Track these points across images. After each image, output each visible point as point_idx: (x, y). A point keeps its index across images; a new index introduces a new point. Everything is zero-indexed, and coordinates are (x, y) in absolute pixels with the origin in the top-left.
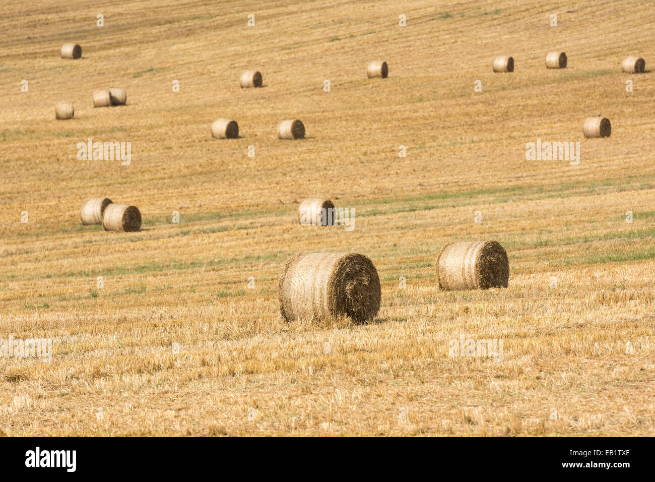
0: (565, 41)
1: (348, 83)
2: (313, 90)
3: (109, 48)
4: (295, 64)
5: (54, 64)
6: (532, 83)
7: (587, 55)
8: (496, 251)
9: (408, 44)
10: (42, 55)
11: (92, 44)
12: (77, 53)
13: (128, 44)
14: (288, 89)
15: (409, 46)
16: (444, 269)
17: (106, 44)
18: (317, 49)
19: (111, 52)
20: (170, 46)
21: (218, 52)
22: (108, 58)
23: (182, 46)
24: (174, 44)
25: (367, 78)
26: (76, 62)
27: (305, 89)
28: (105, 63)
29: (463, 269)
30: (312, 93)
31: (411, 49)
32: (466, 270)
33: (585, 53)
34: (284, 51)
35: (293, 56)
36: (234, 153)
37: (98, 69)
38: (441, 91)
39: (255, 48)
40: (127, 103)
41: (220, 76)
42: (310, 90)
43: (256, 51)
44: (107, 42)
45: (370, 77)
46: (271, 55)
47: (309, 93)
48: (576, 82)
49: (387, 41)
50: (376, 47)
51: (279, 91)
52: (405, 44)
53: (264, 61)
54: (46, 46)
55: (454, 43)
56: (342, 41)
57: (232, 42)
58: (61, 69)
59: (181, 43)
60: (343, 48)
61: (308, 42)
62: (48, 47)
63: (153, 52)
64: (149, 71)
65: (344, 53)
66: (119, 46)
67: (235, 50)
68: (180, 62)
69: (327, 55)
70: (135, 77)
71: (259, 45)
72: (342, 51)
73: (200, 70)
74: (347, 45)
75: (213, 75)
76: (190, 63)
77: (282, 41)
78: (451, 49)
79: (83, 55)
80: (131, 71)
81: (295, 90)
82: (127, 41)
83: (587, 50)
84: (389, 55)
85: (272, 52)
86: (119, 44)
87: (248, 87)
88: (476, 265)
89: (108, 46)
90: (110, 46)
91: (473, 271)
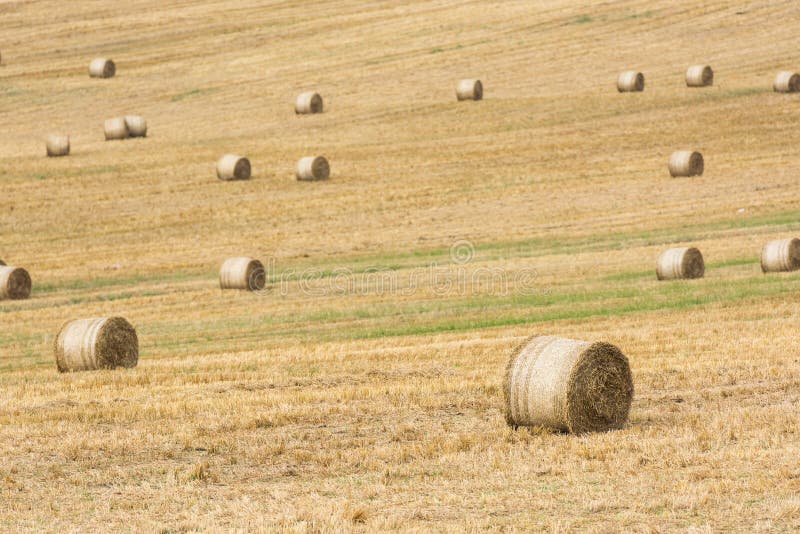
0: (724, 51)
1: (429, 107)
2: (383, 116)
3: (153, 64)
4: (377, 83)
5: (79, 84)
6: (658, 104)
7: (746, 69)
8: (122, 329)
9: (527, 56)
10: (66, 73)
11: (134, 58)
12: (110, 70)
13: (179, 58)
14: (353, 116)
15: (527, 59)
16: (62, 349)
17: (151, 59)
18: (410, 63)
19: (155, 68)
20: (231, 60)
21: (287, 68)
22: (148, 76)
23: (245, 61)
24: (236, 57)
25: (456, 100)
26: (106, 81)
27: (373, 115)
28: (142, 82)
29: (83, 349)
30: (381, 120)
31: (529, 62)
32: (86, 351)
33: (744, 66)
34: (369, 67)
35: (377, 72)
36: (231, 199)
37: (131, 90)
38: (539, 116)
39: (334, 63)
40: (148, 134)
41: (278, 99)
42: (378, 117)
43: (335, 66)
44: (154, 55)
45: (461, 98)
46: (350, 71)
47: (375, 121)
48: (711, 103)
49: (501, 52)
50: (485, 60)
51: (342, 117)
52: (522, 57)
53: (339, 79)
54: (76, 61)
55: (584, 54)
56: (446, 53)
57: (307, 55)
58: (84, 92)
59: (245, 56)
60: (444, 61)
61: (402, 54)
62: (78, 63)
63: (208, 68)
64: (193, 92)
65: (444, 68)
66: (168, 61)
67: (309, 66)
68: (236, 81)
69: (420, 71)
70: (174, 100)
71: (340, 59)
72: (442, 65)
73: (254, 91)
74: (449, 58)
75: (269, 97)
76: (247, 82)
77: (371, 53)
78: (579, 62)
79: (117, 72)
80: (173, 92)
81: (359, 117)
82: (179, 55)
83: (747, 63)
84: (498, 70)
85: (354, 67)
86: (169, 58)
87: (304, 112)
88: (97, 345)
89: (154, 61)
90: (157, 60)
91: (93, 351)
